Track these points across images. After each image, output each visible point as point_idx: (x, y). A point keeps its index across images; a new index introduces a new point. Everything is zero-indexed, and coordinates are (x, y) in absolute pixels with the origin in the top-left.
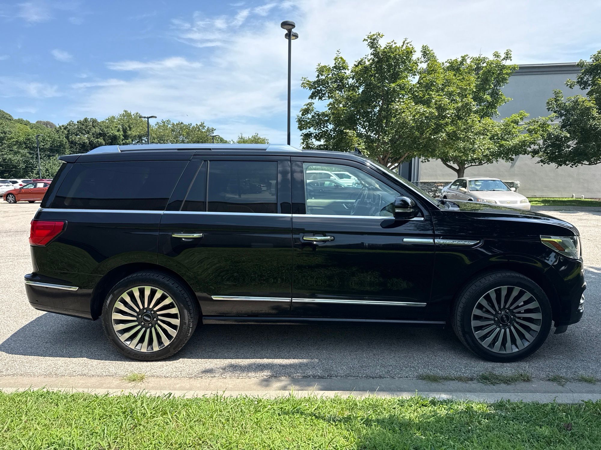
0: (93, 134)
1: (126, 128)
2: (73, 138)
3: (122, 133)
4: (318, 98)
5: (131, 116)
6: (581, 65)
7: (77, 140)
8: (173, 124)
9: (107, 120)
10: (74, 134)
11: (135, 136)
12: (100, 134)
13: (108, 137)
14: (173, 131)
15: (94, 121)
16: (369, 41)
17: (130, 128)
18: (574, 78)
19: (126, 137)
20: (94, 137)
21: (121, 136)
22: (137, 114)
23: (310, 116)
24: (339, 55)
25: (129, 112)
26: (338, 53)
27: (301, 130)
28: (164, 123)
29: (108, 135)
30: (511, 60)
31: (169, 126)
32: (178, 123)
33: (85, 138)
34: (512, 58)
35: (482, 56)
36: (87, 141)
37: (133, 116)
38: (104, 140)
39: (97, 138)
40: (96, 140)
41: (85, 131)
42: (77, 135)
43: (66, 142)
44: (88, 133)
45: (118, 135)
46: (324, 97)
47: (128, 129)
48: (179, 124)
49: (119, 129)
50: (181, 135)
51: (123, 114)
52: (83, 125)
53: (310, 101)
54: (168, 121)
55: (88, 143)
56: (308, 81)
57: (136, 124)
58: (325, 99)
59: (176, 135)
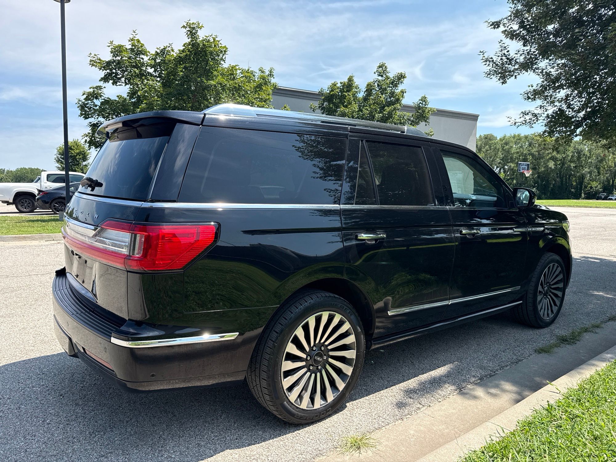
4: (111, 82)
6: (321, 94)
16: (188, 29)
18: (316, 104)
23: (98, 102)
24: (136, 36)
26: (134, 33)
27: (86, 118)
30: (274, 78)
34: (274, 76)
35: (251, 69)
46: (120, 82)
53: (101, 84)
56: (100, 60)
58: (120, 85)
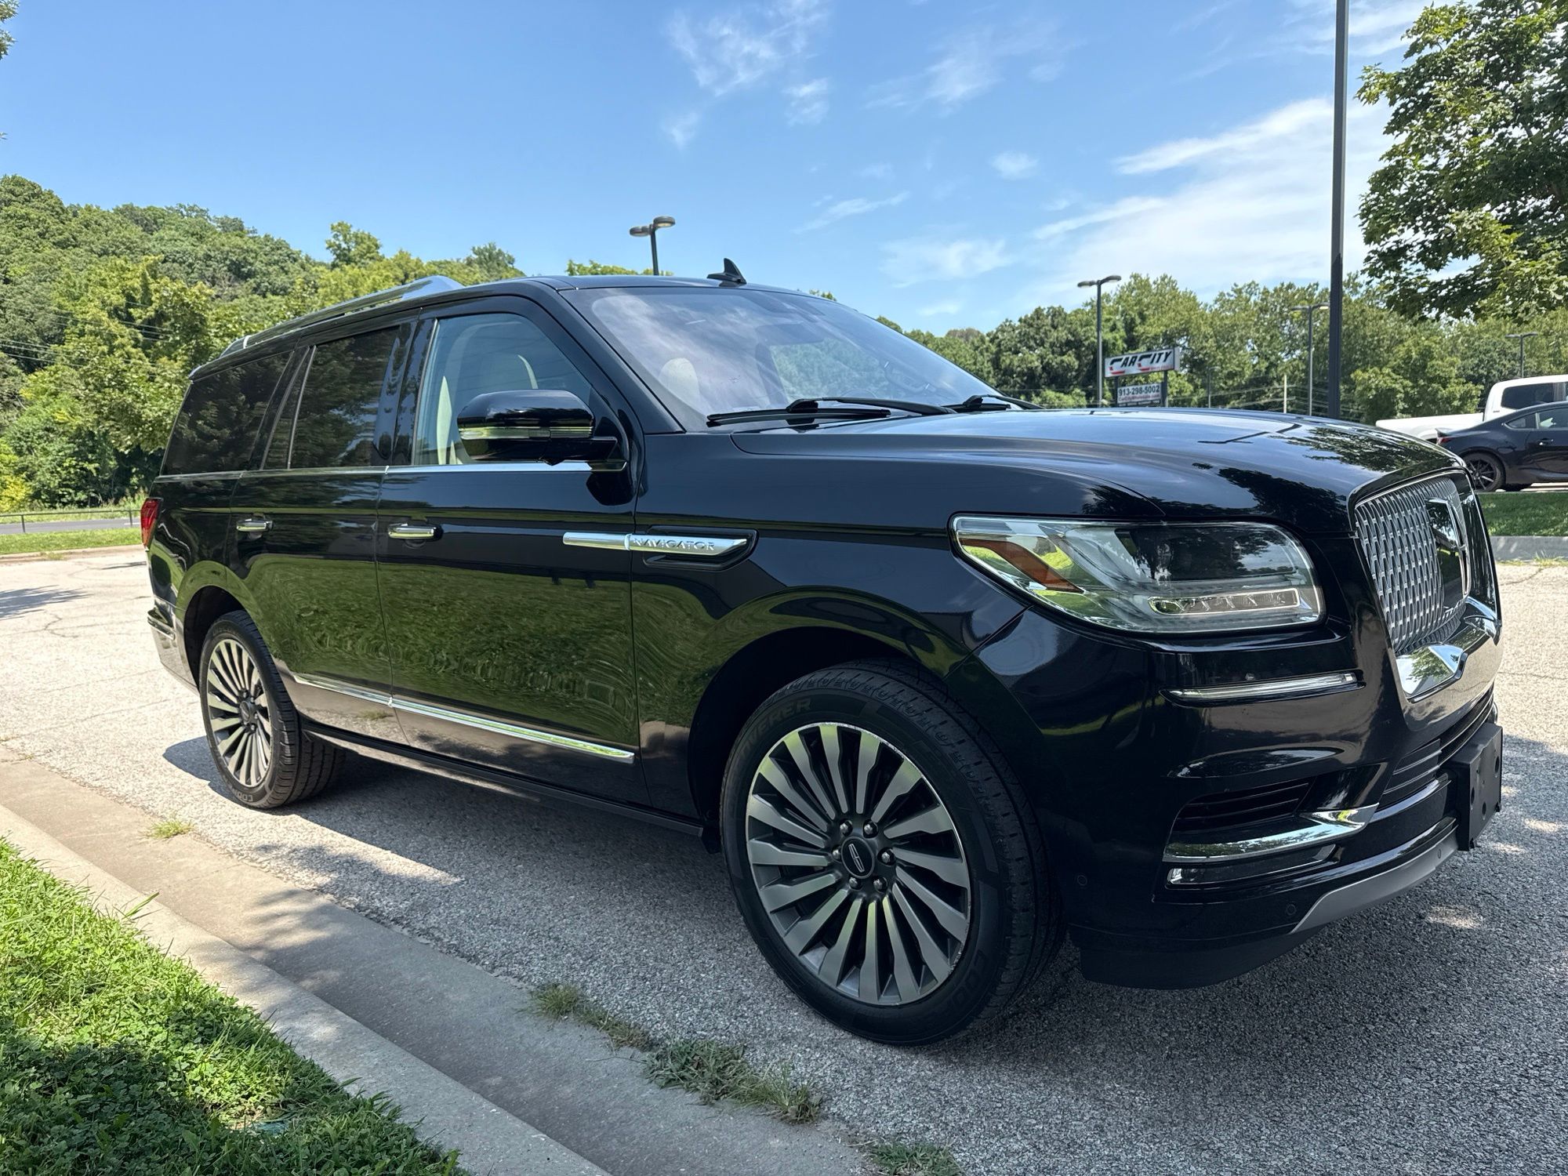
0: (1052, 345)
1: (1133, 320)
2: (1006, 359)
3: (1122, 333)
5: (1149, 286)
7: (1016, 363)
8: (1266, 292)
9: (1087, 305)
10: (1010, 349)
11: (1156, 337)
12: (1068, 343)
13: (1087, 348)
14: (1264, 310)
15: (1056, 313)
17: (1143, 318)
19: (1132, 342)
20: (1053, 353)
21: (1120, 342)
22: (1163, 279)
25: (1144, 277)
28: (1239, 292)
29: (1086, 343)
31: (1253, 298)
32: (1279, 286)
33: (1034, 358)
36: (1037, 364)
37: (1154, 286)
38: (1078, 357)
39: (1063, 354)
40: (1059, 359)
41: (1035, 340)
42: (1016, 352)
43: (989, 372)
44: (1042, 344)
45: (1112, 341)
47: (1138, 321)
48: (1281, 289)
49: (1115, 325)
50: (1285, 319)
51: (1130, 284)
52: (1031, 326)
54: (1249, 286)
55: (1039, 369)
57: (1159, 305)
59: (1270, 322)
